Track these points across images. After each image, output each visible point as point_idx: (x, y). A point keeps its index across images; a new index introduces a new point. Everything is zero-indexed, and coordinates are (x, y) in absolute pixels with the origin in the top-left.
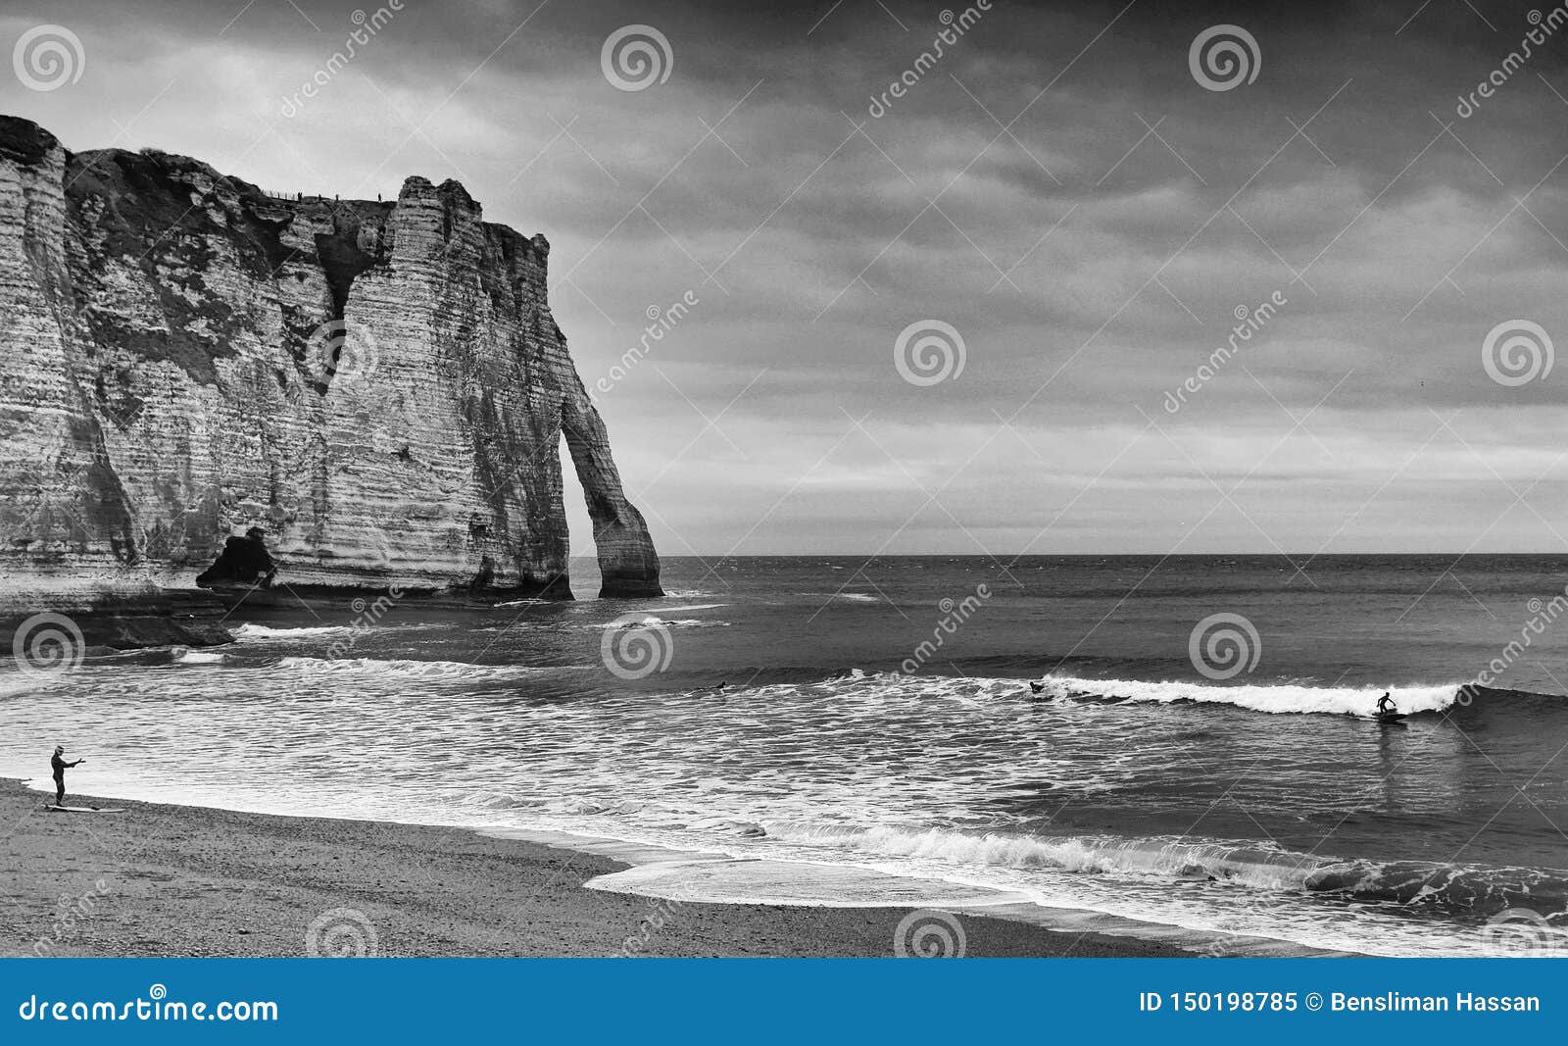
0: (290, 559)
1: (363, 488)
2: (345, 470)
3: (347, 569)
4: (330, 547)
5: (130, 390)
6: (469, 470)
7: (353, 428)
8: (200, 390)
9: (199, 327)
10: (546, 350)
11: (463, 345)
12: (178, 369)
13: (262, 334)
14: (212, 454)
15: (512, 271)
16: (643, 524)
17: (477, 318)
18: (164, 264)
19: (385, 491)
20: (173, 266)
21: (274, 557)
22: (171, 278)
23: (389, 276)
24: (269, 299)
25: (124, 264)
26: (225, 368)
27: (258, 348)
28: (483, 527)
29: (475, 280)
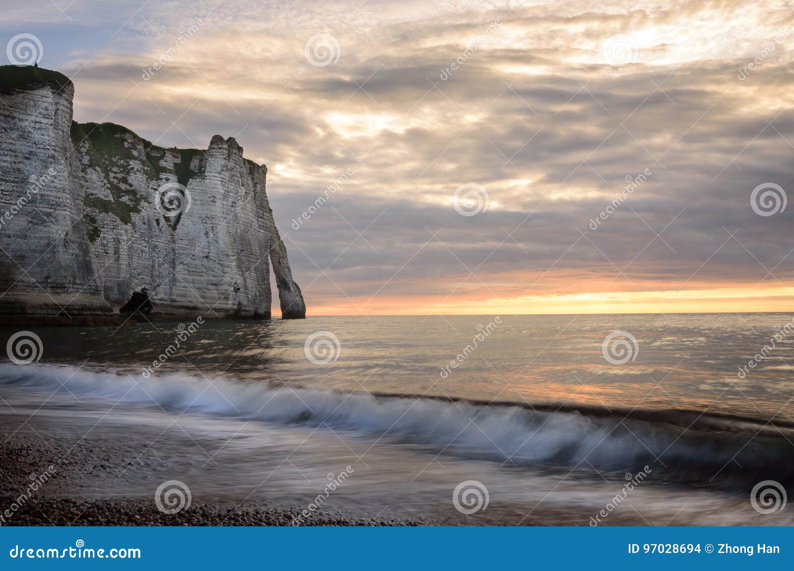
0: (158, 302)
1: (189, 271)
2: (182, 263)
3: (182, 307)
4: (174, 297)
5: (96, 225)
6: (234, 263)
7: (187, 245)
8: (125, 226)
9: (125, 199)
10: (265, 214)
11: (233, 209)
12: (115, 217)
13: (151, 203)
14: (128, 255)
15: (253, 179)
16: (300, 292)
17: (239, 198)
18: (112, 172)
19: (199, 272)
20: (116, 173)
21: (152, 301)
22: (115, 178)
23: (204, 179)
24: (154, 189)
25: (95, 170)
26: (135, 217)
27: (149, 209)
28: (239, 289)
29: (238, 181)
